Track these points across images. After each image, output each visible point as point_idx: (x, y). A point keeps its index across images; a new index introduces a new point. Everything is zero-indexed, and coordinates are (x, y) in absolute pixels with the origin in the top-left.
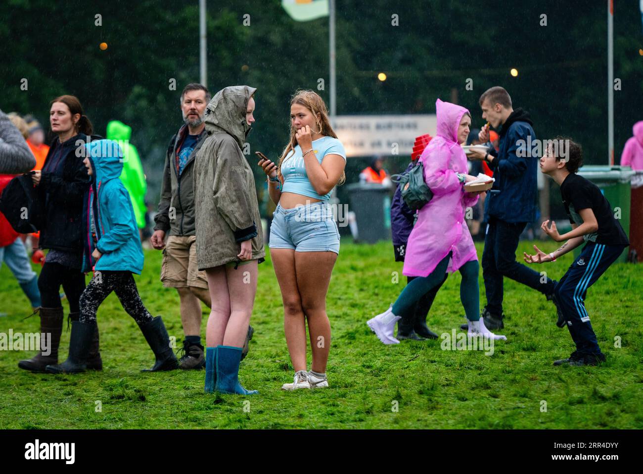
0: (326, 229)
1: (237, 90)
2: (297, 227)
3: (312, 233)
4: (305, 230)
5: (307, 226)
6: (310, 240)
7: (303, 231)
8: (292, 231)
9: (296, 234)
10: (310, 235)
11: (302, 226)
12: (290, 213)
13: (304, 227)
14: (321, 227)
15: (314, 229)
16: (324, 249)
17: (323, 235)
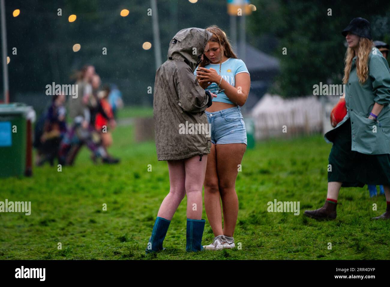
0: (242, 127)
1: (200, 31)
2: (221, 125)
3: (233, 129)
4: (227, 127)
5: (229, 124)
6: (230, 135)
7: (225, 129)
8: (216, 129)
9: (220, 131)
10: (231, 131)
11: (224, 125)
12: (215, 115)
13: (227, 125)
14: (239, 125)
15: (234, 127)
16: (241, 142)
17: (240, 131)
